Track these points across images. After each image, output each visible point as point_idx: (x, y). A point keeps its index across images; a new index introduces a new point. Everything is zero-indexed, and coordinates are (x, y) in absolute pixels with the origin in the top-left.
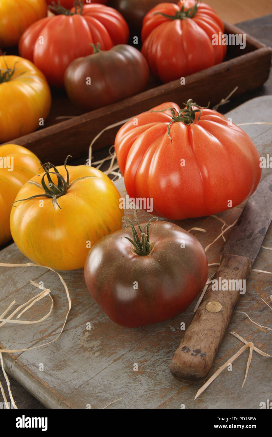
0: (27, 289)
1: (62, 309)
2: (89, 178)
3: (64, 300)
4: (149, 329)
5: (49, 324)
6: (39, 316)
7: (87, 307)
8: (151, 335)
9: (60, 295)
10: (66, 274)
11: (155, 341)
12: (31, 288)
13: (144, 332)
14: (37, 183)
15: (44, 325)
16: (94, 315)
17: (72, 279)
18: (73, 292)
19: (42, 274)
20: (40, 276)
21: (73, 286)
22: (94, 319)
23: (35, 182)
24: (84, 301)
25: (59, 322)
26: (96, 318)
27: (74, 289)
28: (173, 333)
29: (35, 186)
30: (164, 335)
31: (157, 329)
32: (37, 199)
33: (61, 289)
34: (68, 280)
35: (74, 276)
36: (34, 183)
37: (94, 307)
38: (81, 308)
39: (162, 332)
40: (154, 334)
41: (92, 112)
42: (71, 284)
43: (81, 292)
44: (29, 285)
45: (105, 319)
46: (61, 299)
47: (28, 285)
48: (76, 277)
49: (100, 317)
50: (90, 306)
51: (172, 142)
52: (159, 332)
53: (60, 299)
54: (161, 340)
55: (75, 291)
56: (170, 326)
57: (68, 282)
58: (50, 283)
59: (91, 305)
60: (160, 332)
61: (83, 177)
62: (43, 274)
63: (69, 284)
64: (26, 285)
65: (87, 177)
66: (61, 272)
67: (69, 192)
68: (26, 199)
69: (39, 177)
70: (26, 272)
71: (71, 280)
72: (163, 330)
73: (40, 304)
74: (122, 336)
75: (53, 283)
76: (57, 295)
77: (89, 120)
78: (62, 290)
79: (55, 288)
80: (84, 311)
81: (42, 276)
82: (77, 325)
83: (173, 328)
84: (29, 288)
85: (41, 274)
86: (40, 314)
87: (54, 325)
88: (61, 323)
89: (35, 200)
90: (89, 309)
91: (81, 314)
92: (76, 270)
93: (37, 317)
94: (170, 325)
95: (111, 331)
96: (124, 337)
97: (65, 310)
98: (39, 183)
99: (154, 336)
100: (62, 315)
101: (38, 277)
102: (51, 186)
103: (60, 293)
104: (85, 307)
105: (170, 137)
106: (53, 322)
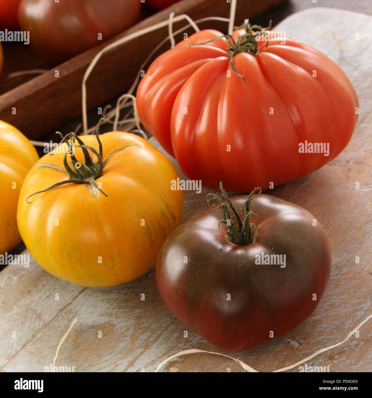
0: (60, 321)
1: (123, 341)
2: (129, 147)
3: (120, 328)
4: (261, 349)
5: (112, 364)
6: (93, 356)
7: (159, 333)
8: (266, 357)
9: (112, 323)
10: (111, 291)
11: (275, 364)
12: (65, 319)
13: (255, 354)
14: (53, 165)
15: (104, 367)
16: (173, 342)
17: (123, 297)
18: (131, 315)
19: (74, 296)
20: (73, 300)
21: (127, 306)
22: (175, 347)
23: (50, 164)
24: (150, 326)
25: (125, 360)
26: (178, 346)
27: (130, 310)
28: (297, 349)
29: (51, 170)
30: (285, 353)
31: (273, 347)
32: (61, 187)
33: (112, 313)
34: (117, 298)
35: (123, 292)
36: (48, 165)
37: (169, 330)
38: (151, 336)
39: (281, 350)
40: (270, 355)
41: (74, 60)
42: (123, 304)
43: (142, 314)
44: (61, 315)
45: (191, 345)
46: (117, 327)
47: (59, 314)
48: (127, 293)
49: (184, 344)
50: (163, 331)
51: (245, 81)
52: (277, 350)
53: (114, 328)
54: (285, 360)
55: (133, 313)
56: (289, 340)
57: (118, 302)
58: (91, 307)
59: (163, 329)
60: (279, 351)
61: (120, 148)
62: (77, 296)
63: (120, 304)
64: (56, 316)
65: (127, 146)
66: (102, 289)
67: (107, 171)
68: (46, 190)
69: (53, 156)
70: (50, 297)
71: (120, 298)
72: (281, 347)
73: (87, 339)
74: (225, 365)
75: (96, 306)
76: (109, 322)
77: (72, 70)
78: (113, 315)
79: (102, 313)
80: (157, 338)
81: (77, 299)
82: (153, 360)
83: (294, 342)
84: (62, 319)
85: (72, 296)
86: (93, 354)
87: (120, 366)
88: (129, 361)
89: (59, 190)
90: (163, 334)
91: (153, 344)
92: (124, 284)
93: (90, 358)
94: (289, 338)
95: (207, 360)
96: (228, 365)
97: (128, 342)
98: (56, 166)
99: (271, 357)
100: (126, 350)
101: (70, 301)
102: (80, 166)
103: (111, 320)
104: (157, 333)
105: (240, 75)
106: (116, 361)
